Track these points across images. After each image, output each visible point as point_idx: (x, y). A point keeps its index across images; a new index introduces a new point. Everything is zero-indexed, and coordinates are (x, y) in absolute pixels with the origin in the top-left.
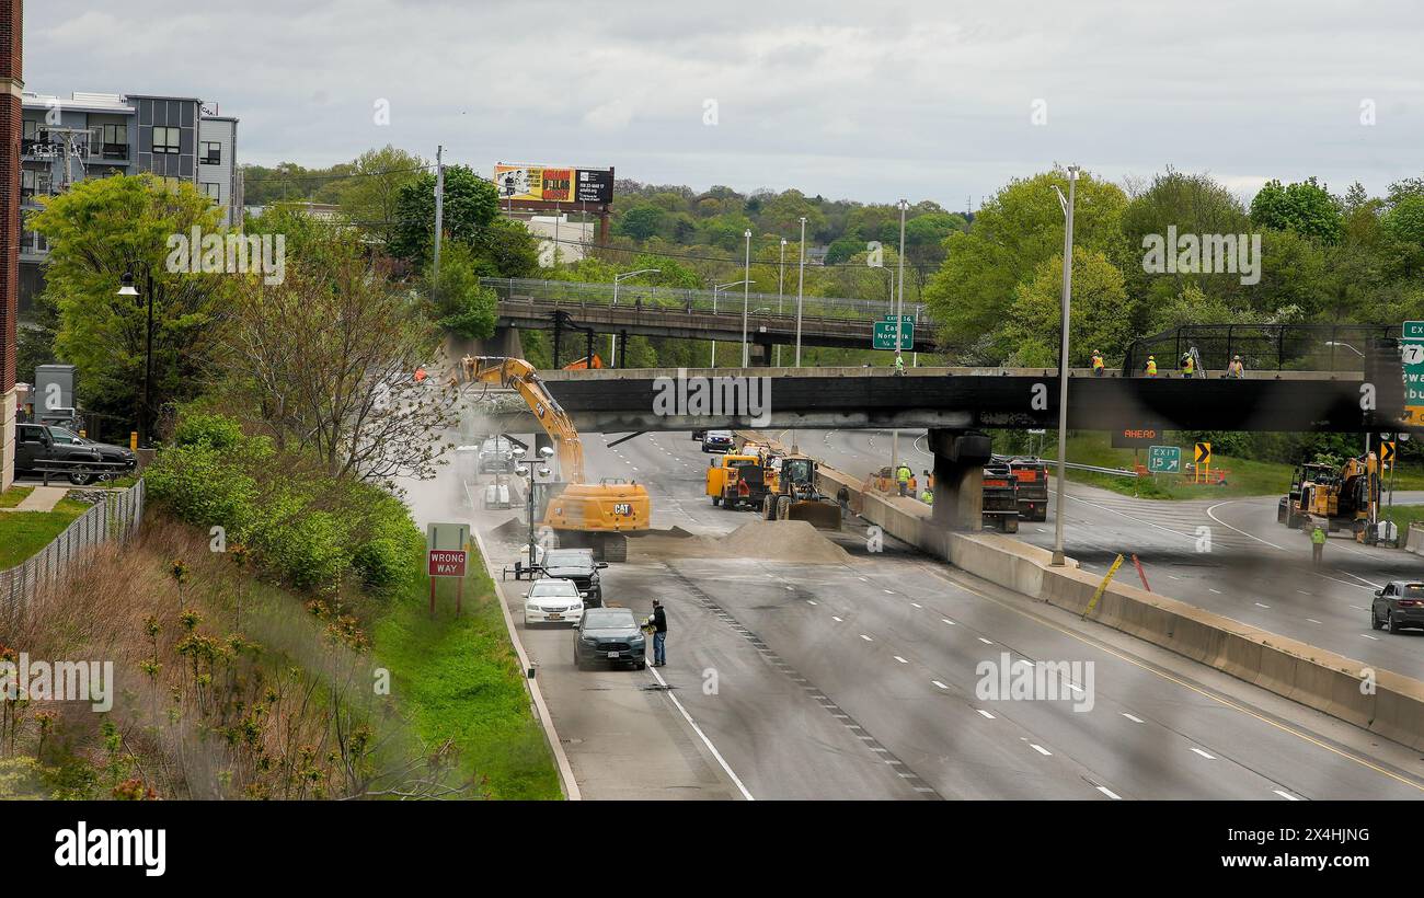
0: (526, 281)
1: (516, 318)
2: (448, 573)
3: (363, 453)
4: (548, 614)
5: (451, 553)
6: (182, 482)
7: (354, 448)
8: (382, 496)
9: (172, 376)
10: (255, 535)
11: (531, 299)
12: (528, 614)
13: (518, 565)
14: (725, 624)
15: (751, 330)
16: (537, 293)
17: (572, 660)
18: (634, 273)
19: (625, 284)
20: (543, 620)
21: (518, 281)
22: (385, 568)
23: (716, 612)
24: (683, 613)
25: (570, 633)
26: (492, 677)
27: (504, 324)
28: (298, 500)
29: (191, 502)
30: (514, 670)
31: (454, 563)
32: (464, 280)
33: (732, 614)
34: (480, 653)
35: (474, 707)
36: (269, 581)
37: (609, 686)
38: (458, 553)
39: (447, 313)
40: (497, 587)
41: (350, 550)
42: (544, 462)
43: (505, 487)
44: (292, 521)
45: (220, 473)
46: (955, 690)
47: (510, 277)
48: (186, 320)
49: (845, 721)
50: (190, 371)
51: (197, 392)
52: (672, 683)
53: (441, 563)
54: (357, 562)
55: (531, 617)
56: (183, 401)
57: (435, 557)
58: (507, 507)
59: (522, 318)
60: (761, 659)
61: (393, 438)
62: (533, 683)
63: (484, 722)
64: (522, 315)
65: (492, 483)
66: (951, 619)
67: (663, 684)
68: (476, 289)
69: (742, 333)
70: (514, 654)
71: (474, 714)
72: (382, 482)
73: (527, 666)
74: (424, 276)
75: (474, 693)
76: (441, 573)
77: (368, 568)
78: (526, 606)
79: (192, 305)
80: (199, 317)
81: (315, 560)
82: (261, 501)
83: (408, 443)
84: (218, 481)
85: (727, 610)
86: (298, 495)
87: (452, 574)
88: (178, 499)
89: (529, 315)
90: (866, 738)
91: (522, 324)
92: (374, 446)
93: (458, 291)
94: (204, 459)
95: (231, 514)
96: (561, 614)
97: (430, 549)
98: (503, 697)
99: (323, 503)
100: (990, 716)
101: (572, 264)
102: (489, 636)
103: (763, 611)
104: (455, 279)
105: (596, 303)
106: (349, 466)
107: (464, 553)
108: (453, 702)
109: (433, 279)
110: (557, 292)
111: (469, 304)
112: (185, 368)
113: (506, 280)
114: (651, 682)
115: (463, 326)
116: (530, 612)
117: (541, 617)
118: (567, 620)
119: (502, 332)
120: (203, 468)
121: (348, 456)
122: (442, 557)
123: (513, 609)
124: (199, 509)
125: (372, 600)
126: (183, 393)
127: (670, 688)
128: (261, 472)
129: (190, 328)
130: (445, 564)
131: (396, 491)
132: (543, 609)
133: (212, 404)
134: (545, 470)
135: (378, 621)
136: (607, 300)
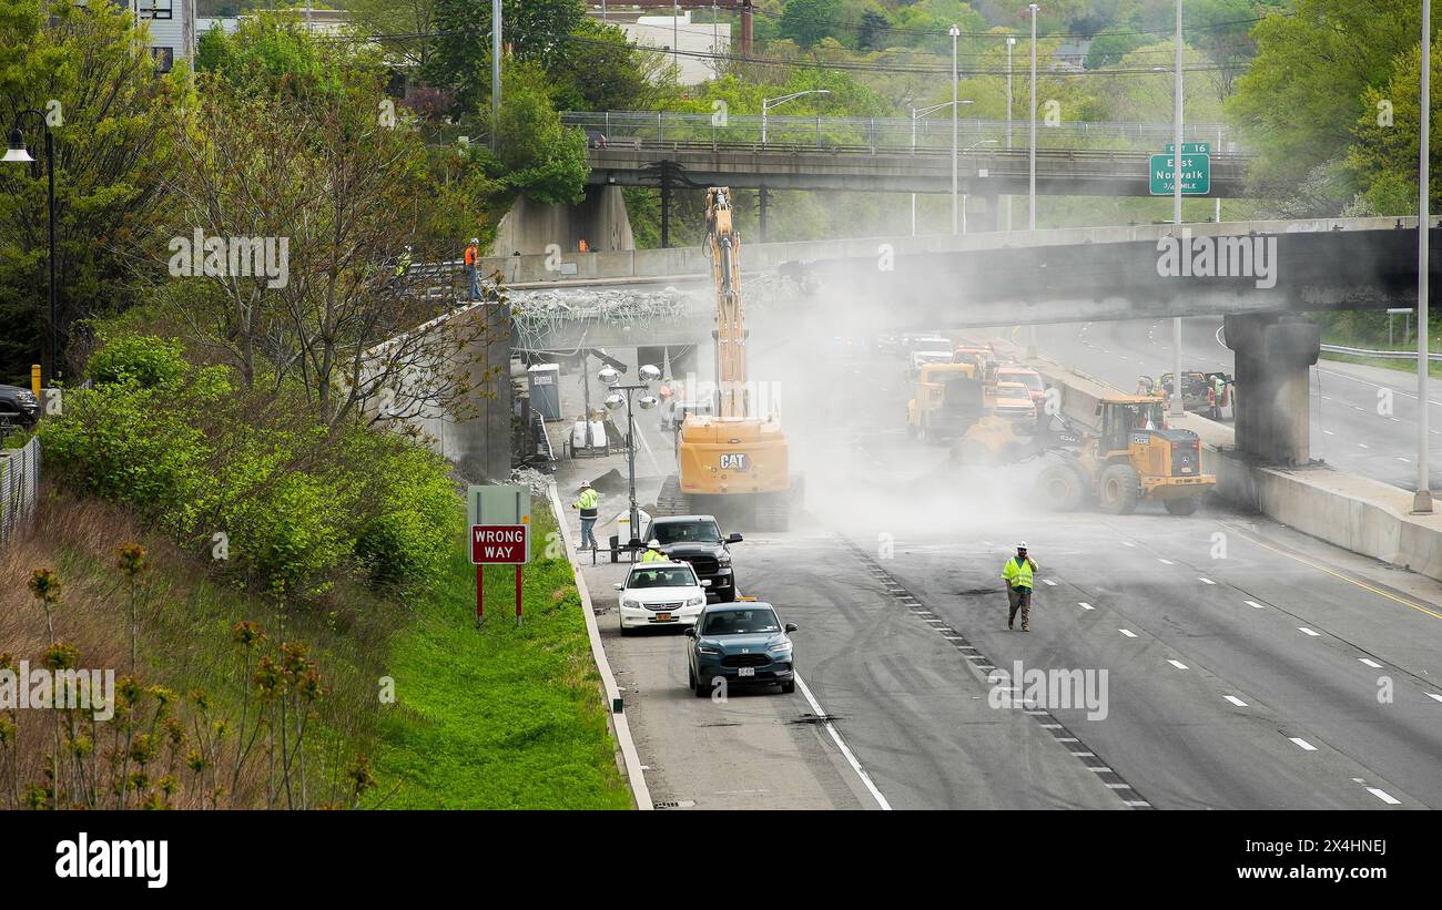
0: (628, 115)
1: (617, 170)
2: (500, 559)
3: (371, 385)
4: (653, 614)
5: (504, 529)
6: (95, 439)
7: (356, 377)
8: (399, 449)
9: (89, 281)
10: (206, 514)
11: (638, 142)
12: (625, 615)
13: (614, 541)
14: (919, 620)
15: (966, 173)
16: (646, 131)
17: (687, 683)
18: (791, 97)
19: (780, 113)
20: (646, 622)
21: (617, 115)
22: (404, 555)
23: (904, 601)
24: (855, 605)
25: (684, 642)
26: (560, 712)
27: (599, 179)
28: (269, 460)
29: (110, 468)
30: (596, 700)
31: (509, 544)
32: (538, 117)
33: (928, 603)
34: (546, 677)
35: (532, 759)
36: (229, 582)
37: (740, 719)
38: (514, 529)
39: (516, 166)
40: (579, 578)
41: (352, 531)
42: (646, 387)
43: (600, 424)
44: (263, 492)
45: (153, 424)
46: (1259, 708)
47: (605, 111)
48: (103, 196)
49: (1090, 762)
50: (115, 272)
51: (126, 303)
52: (833, 712)
53: (490, 544)
54: (361, 549)
55: (629, 618)
56: (106, 317)
57: (480, 536)
58: (604, 451)
59: (626, 171)
60: (967, 670)
61: (413, 362)
62: (620, 721)
63: (544, 781)
64: (624, 166)
65: (580, 419)
66: (1259, 600)
67: (820, 713)
68: (557, 130)
69: (950, 179)
70: (596, 677)
71: (531, 769)
72: (399, 428)
73: (613, 693)
74: (478, 114)
75: (535, 737)
76: (490, 559)
77: (380, 556)
78: (621, 603)
79: (113, 171)
80: (122, 190)
81: (296, 548)
82: (214, 463)
83: (434, 368)
84: (149, 437)
85: (922, 597)
86: (272, 451)
87: (506, 560)
88: (90, 465)
89: (634, 166)
90: (1117, 786)
91: (626, 179)
92: (386, 373)
93: (530, 134)
94: (127, 405)
95: (170, 484)
96: (674, 613)
97: (472, 524)
98: (576, 742)
99: (307, 462)
100: (1308, 747)
101: (700, 86)
102: (561, 651)
103: (975, 598)
104: (525, 116)
105: (737, 145)
106: (349, 405)
107: (522, 529)
108: (502, 752)
109: (492, 117)
110: (676, 130)
111: (545, 153)
112: (107, 267)
113: (599, 115)
114: (803, 711)
115: (539, 185)
116: (626, 611)
117: (643, 618)
118: (683, 621)
119: (595, 192)
120: (125, 418)
121: (347, 390)
122: (490, 536)
123: (600, 607)
124: (122, 478)
125: (387, 604)
126: (106, 304)
127: (830, 719)
128: (214, 422)
129: (110, 208)
130: (496, 545)
131: (420, 438)
132: (646, 606)
133: (148, 318)
134: (649, 399)
135: (397, 634)
136: (753, 139)
